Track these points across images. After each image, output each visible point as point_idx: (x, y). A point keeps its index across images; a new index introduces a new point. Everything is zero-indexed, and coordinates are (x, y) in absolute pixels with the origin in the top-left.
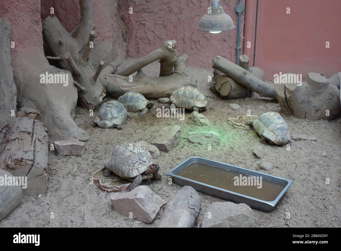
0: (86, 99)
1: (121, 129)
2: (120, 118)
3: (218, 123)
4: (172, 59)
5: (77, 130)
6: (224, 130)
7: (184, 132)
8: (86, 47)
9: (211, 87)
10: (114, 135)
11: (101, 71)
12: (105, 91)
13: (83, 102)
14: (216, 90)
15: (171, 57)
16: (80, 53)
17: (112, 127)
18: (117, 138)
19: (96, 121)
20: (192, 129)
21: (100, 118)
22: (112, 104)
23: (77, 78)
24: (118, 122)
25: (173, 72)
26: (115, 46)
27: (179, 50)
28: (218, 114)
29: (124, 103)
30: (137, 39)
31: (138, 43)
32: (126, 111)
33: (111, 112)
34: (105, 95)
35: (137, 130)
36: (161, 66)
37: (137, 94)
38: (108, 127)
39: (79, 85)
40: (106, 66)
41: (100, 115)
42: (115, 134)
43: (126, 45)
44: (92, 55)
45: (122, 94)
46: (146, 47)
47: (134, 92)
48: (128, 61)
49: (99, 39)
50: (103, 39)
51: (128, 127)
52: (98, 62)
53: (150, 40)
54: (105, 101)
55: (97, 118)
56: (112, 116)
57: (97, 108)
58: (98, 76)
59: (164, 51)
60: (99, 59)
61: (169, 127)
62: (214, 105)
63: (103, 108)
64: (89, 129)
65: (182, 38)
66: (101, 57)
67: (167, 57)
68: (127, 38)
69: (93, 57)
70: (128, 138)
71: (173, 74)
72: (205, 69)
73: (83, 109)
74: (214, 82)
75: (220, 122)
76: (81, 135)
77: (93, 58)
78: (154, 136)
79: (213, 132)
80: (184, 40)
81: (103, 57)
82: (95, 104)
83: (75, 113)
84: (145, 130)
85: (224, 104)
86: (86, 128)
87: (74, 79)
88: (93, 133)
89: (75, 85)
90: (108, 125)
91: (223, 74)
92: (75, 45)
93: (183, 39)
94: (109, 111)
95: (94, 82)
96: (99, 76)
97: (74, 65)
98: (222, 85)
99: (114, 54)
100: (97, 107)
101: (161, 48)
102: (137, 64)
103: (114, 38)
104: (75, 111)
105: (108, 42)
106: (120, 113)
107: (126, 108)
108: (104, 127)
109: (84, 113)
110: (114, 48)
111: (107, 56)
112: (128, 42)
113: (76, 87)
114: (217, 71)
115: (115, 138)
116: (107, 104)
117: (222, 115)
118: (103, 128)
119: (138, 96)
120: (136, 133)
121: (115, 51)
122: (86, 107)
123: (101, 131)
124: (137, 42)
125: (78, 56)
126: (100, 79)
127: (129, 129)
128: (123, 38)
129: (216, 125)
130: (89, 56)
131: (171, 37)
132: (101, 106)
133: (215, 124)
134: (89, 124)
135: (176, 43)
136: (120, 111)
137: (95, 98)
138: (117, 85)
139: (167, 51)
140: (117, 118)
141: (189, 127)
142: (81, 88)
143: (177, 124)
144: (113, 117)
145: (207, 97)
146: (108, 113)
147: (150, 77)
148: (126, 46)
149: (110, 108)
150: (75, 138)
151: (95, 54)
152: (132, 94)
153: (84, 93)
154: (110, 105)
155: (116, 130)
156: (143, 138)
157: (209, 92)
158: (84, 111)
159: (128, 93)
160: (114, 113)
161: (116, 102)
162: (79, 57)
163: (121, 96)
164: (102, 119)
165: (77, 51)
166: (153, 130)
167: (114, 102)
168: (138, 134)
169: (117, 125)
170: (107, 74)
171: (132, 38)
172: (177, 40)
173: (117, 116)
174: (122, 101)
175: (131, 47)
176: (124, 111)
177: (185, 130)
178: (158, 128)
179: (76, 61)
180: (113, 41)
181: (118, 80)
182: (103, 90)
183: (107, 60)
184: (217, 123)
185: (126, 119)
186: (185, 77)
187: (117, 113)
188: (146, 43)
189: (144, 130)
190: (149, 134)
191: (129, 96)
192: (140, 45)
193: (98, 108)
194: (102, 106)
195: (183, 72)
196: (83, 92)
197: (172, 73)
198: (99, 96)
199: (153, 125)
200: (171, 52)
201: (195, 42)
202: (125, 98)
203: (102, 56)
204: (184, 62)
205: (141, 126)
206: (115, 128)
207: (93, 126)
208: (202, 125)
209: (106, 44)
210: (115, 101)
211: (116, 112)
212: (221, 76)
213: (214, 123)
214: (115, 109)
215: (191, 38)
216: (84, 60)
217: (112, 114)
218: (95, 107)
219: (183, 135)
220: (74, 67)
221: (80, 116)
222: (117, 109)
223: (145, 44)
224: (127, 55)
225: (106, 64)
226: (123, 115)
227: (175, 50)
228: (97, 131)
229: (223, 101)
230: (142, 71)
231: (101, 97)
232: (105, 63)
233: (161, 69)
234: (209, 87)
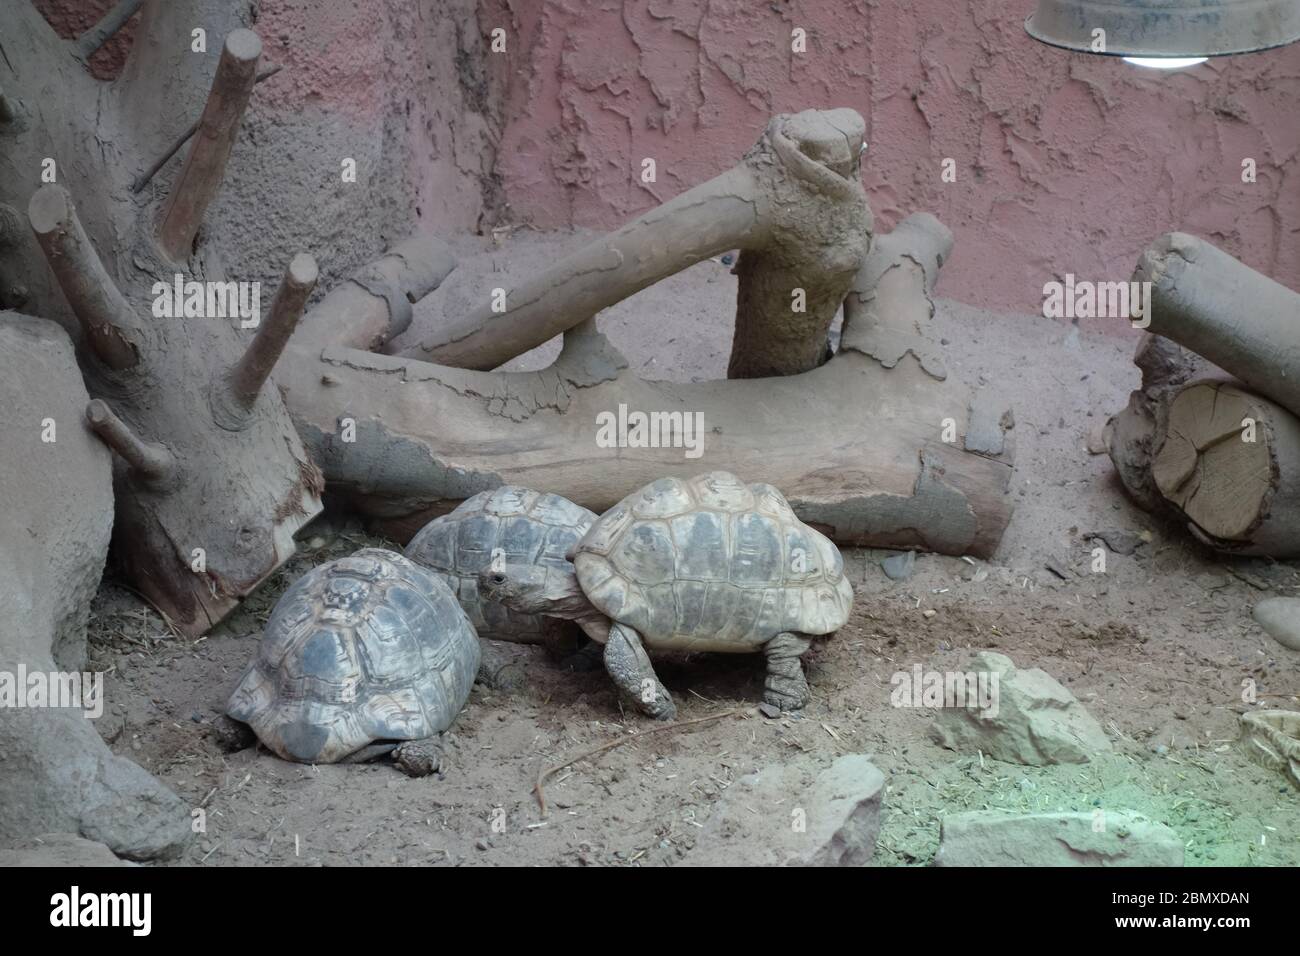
0: (173, 535)
1: (431, 771)
2: (425, 685)
3: (1172, 748)
4: (830, 252)
5: (101, 767)
6: (1217, 803)
7: (907, 806)
8: (187, 145)
9: (1121, 467)
10: (376, 813)
11: (298, 328)
12: (319, 481)
13: (153, 559)
14: (1157, 492)
15: (817, 236)
16: (145, 194)
17: (366, 755)
18: (399, 842)
19: (245, 708)
20: (972, 787)
21: (277, 685)
22: (365, 578)
23: (115, 376)
24: (406, 720)
25: (834, 348)
26: (401, 139)
27: (880, 176)
28: (1172, 674)
29: (458, 574)
30: (567, 88)
31: (577, 117)
32: (471, 636)
33: (358, 639)
34: (313, 507)
35: (548, 779)
36: (744, 298)
37: (554, 503)
38: (330, 753)
39: (122, 428)
40: (328, 286)
41: (274, 659)
42: (385, 812)
43: (483, 136)
44: (229, 207)
45: (444, 500)
46: (631, 151)
47: (536, 495)
48: (494, 255)
49: (288, 86)
50: (314, 88)
51: (480, 756)
52: (273, 258)
53: (663, 100)
54: (314, 551)
55: (253, 680)
56: (364, 668)
57: (252, 605)
58: (270, 366)
59: (770, 190)
60: (281, 237)
61: (792, 767)
62: (1136, 609)
63: (297, 610)
64: (190, 763)
65: (904, 92)
66: (299, 224)
67: (790, 236)
68: (494, 85)
69: (240, 219)
70: (484, 842)
71: (836, 361)
72: (1076, 330)
73: (146, 610)
74: (1140, 430)
75: (1188, 741)
76: (130, 809)
77: (237, 225)
78: (676, 832)
79: (1134, 814)
80: (921, 106)
81: (312, 220)
82: (238, 572)
83: (91, 640)
84: (613, 788)
85: (1218, 601)
86: (165, 758)
87: (89, 387)
88: (217, 800)
89: (100, 433)
90: (331, 741)
91: (1215, 372)
92: (104, 134)
93: (914, 98)
94: (340, 635)
95: (236, 411)
96: (278, 364)
97: (97, 282)
98: (1201, 452)
99: (393, 202)
100: (251, 595)
101: (743, 165)
102: (564, 282)
103: (395, 84)
104: (90, 626)
105: (352, 109)
106: (428, 653)
107: (468, 609)
108: (300, 752)
109: (157, 639)
110: (397, 157)
111: (340, 215)
112: (502, 115)
113: (98, 445)
114: (1167, 344)
115: (383, 837)
116: (334, 580)
117: (1204, 680)
118: (295, 760)
119: (564, 521)
120: (540, 803)
121: (398, 177)
122: (170, 594)
123: (279, 783)
124: (567, 115)
125: (125, 214)
126: (283, 391)
127: (487, 771)
128: (461, 81)
129: (1155, 764)
130: (206, 216)
131: (820, 82)
132: (285, 596)
133: (1145, 757)
134: (191, 728)
135: (863, 129)
136: (423, 637)
137: (245, 531)
138: (412, 439)
139: (788, 192)
140: (399, 684)
141: (947, 773)
142: (138, 451)
143: (858, 747)
144: (369, 678)
145: (1087, 539)
146: (332, 649)
147: (654, 384)
148: (480, 144)
149: (355, 606)
150: (82, 834)
151: (254, 199)
152: (521, 509)
153: (163, 494)
154: (354, 588)
155: (390, 781)
156: (595, 849)
157: (1106, 501)
158: (158, 623)
159: (487, 495)
160: (381, 649)
161: (396, 564)
162: (130, 219)
163: (434, 517)
164: (285, 693)
165: (122, 173)
166: (669, 787)
167: (384, 565)
168: (555, 816)
169: (397, 742)
170: (336, 352)
171: (532, 85)
172: (867, 108)
173: (403, 673)
174: (446, 560)
175: (519, 149)
176: (454, 636)
177: (918, 791)
178: (710, 769)
179: (108, 254)
180: (388, 101)
181: (420, 395)
182: (305, 473)
183: (341, 242)
184: (1163, 749)
185: (466, 693)
186: (921, 385)
187: (404, 645)
188: (631, 121)
189: (604, 784)
190: (639, 816)
191: (496, 520)
192: (588, 133)
193: (261, 605)
194: (295, 595)
195: (910, 351)
196: (154, 484)
197: (828, 356)
198: (269, 512)
199: (674, 748)
200: (820, 197)
201: (1006, 125)
202: (462, 537)
203: (306, 217)
204: (918, 270)
205: (583, 750)
206: (386, 759)
207: (220, 742)
208: (1048, 755)
209: (336, 125)
210: (392, 554)
211: (394, 643)
212: (1195, 386)
213: (1140, 747)
214: (390, 618)
215: (973, 89)
216: (166, 246)
217: (364, 657)
218: (241, 599)
219: (898, 828)
220: (97, 298)
221: (123, 661)
222: (408, 619)
223: (630, 129)
224: (488, 206)
225: (331, 274)
226: (449, 661)
227: (855, 185)
228: (248, 778)
229: (1211, 573)
230: (603, 336)
231: (288, 520)
232: (325, 270)
233: (737, 325)
234: (1103, 463)
